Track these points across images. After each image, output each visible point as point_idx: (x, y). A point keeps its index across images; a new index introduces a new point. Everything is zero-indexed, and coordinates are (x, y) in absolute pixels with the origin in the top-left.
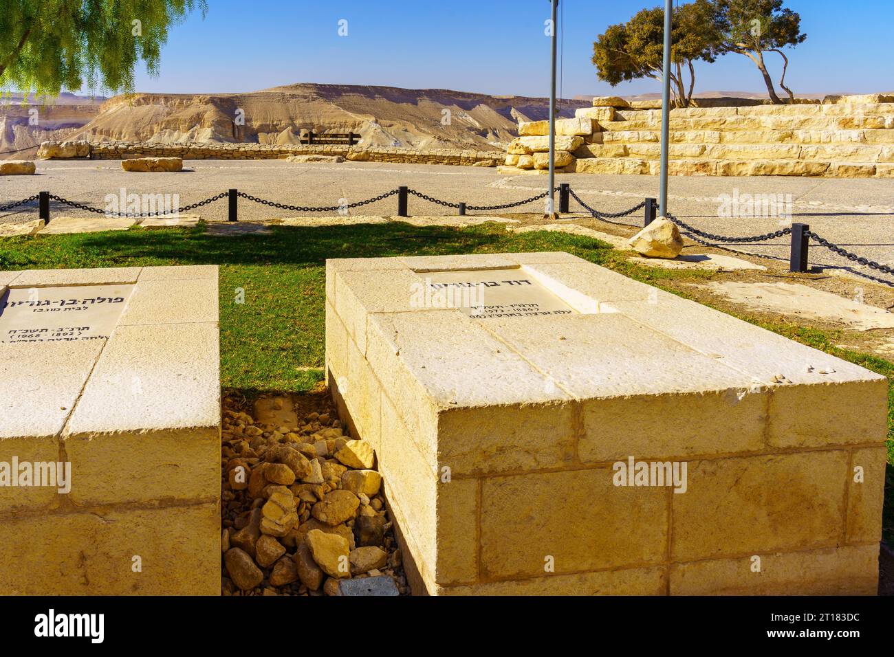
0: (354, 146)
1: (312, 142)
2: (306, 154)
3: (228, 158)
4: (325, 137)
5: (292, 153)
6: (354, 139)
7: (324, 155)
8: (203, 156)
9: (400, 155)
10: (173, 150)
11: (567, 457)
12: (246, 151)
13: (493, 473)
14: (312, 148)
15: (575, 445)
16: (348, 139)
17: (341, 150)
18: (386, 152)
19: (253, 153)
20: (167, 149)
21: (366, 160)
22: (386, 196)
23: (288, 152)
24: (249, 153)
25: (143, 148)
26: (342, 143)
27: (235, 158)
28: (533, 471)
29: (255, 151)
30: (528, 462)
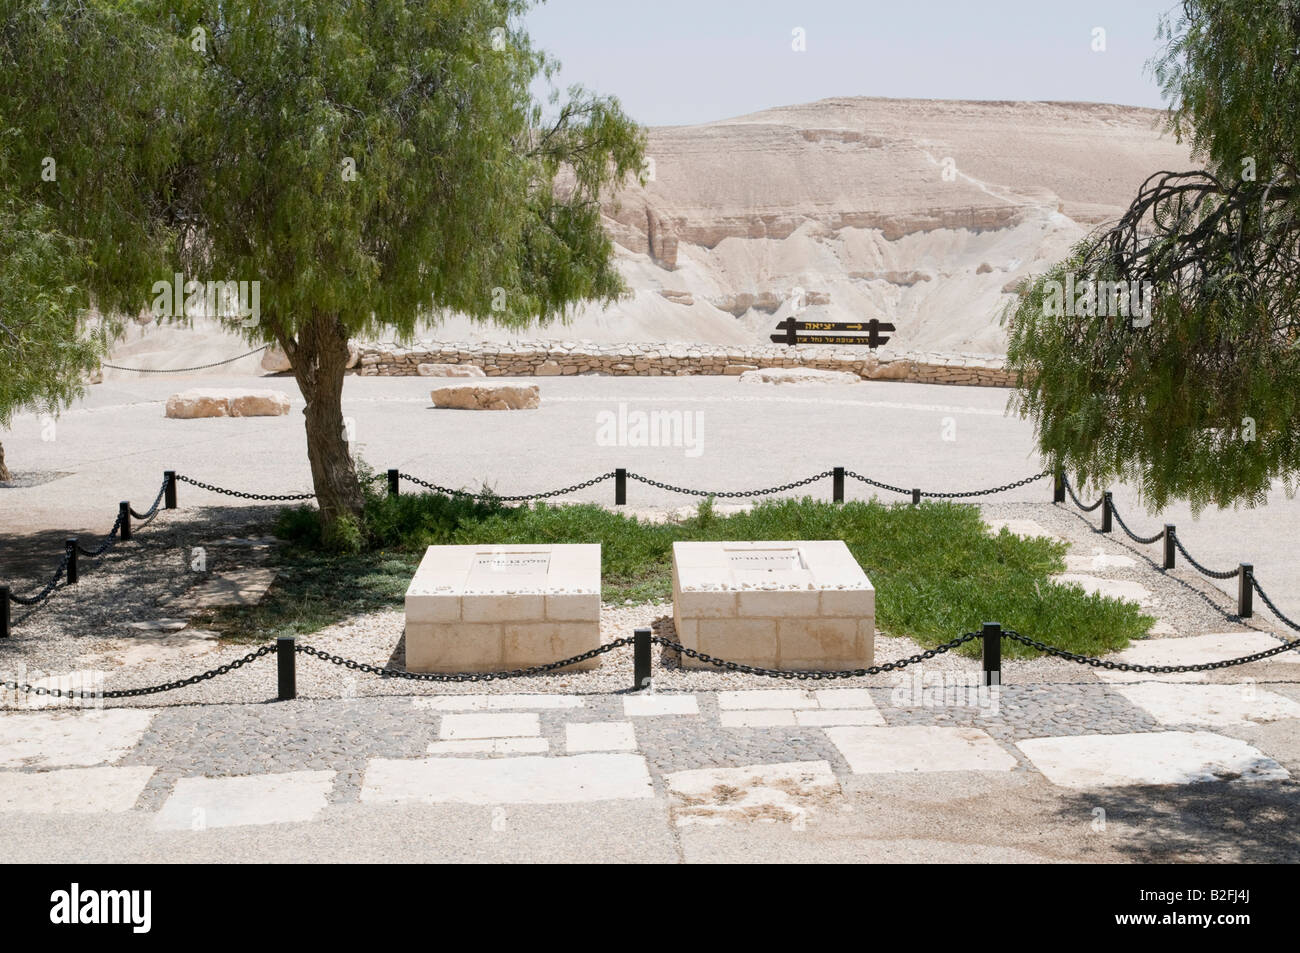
0: (881, 349)
1: (792, 340)
2: (782, 365)
3: (624, 373)
4: (821, 329)
5: (753, 364)
6: (881, 334)
7: (818, 366)
8: (575, 369)
9: (973, 369)
10: (516, 356)
11: (733, 613)
12: (661, 359)
13: (704, 618)
14: (792, 351)
15: (737, 609)
16: (866, 334)
17: (853, 358)
18: (942, 363)
19: (674, 362)
20: (505, 356)
21: (903, 380)
22: (816, 478)
23: (745, 360)
24: (669, 362)
25: (459, 353)
26: (856, 341)
27: (638, 373)
28: (719, 618)
29: (678, 359)
30: (717, 615)
